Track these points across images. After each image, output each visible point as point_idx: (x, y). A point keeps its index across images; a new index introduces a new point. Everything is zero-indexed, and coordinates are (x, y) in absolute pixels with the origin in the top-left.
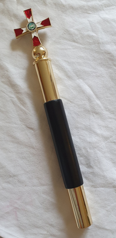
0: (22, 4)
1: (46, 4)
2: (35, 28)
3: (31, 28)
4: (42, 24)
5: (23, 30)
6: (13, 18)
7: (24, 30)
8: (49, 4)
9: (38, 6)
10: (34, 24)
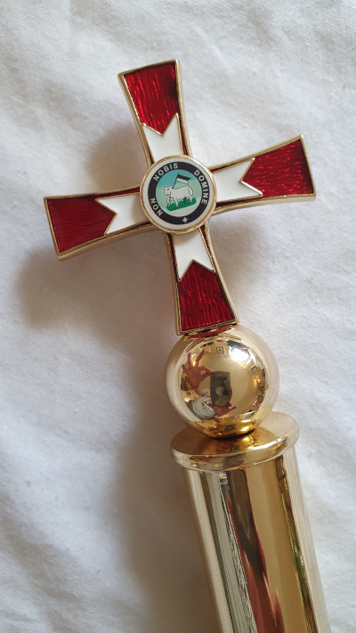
0: (109, 22)
1: (265, 32)
2: (202, 208)
3: (173, 207)
4: (249, 178)
5: (111, 215)
6: (40, 112)
7: (123, 213)
8: (285, 38)
9: (214, 48)
10: (194, 182)
